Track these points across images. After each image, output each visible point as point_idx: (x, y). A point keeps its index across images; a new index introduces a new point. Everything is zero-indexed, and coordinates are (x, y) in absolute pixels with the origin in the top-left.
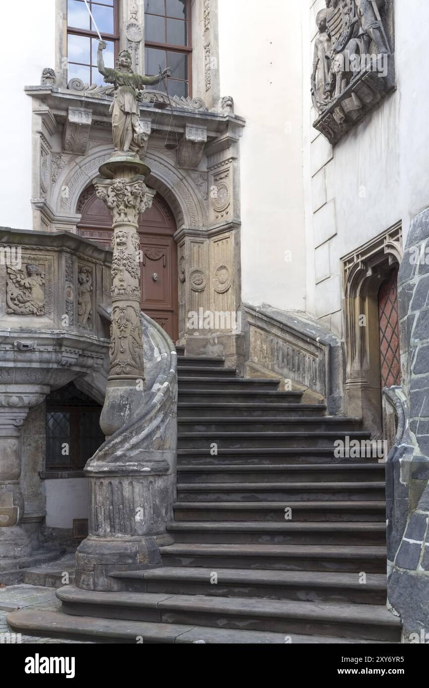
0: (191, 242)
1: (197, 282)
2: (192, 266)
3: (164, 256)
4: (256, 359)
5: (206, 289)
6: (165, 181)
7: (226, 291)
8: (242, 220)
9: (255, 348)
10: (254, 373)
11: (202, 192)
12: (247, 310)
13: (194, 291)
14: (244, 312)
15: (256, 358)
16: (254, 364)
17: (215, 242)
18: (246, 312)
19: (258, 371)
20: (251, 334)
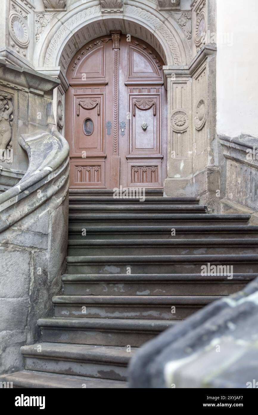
0: (173, 83)
1: (180, 123)
2: (174, 107)
3: (154, 104)
4: (231, 196)
5: (188, 130)
6: (148, 25)
7: (204, 126)
8: (217, 46)
9: (231, 182)
10: (227, 210)
11: (185, 32)
12: (222, 142)
13: (176, 133)
14: (220, 145)
15: (231, 194)
16: (229, 201)
17: (196, 79)
18: (222, 145)
19: (231, 208)
20: (228, 168)
